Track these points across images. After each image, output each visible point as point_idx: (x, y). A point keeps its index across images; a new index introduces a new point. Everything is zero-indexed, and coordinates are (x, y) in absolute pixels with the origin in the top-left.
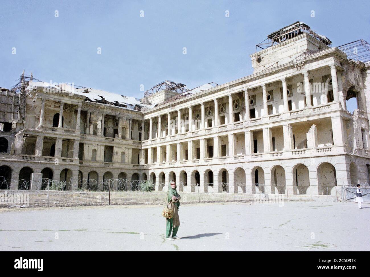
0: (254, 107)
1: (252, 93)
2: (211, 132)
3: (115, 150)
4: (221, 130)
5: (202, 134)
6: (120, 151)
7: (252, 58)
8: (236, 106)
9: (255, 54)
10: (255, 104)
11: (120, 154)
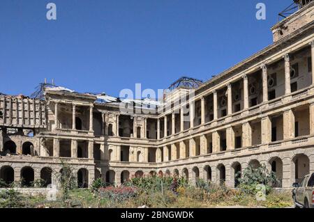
0: (274, 88)
1: (272, 72)
2: (224, 122)
3: (131, 149)
4: (235, 119)
5: (215, 126)
6: (136, 150)
7: (274, 31)
8: (253, 90)
9: (278, 24)
10: (275, 84)
11: (135, 153)
